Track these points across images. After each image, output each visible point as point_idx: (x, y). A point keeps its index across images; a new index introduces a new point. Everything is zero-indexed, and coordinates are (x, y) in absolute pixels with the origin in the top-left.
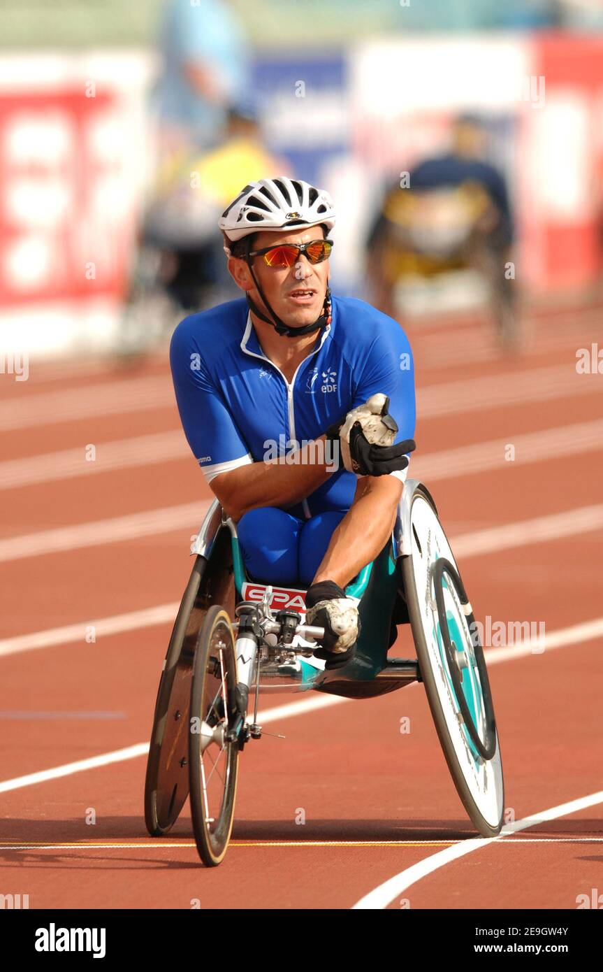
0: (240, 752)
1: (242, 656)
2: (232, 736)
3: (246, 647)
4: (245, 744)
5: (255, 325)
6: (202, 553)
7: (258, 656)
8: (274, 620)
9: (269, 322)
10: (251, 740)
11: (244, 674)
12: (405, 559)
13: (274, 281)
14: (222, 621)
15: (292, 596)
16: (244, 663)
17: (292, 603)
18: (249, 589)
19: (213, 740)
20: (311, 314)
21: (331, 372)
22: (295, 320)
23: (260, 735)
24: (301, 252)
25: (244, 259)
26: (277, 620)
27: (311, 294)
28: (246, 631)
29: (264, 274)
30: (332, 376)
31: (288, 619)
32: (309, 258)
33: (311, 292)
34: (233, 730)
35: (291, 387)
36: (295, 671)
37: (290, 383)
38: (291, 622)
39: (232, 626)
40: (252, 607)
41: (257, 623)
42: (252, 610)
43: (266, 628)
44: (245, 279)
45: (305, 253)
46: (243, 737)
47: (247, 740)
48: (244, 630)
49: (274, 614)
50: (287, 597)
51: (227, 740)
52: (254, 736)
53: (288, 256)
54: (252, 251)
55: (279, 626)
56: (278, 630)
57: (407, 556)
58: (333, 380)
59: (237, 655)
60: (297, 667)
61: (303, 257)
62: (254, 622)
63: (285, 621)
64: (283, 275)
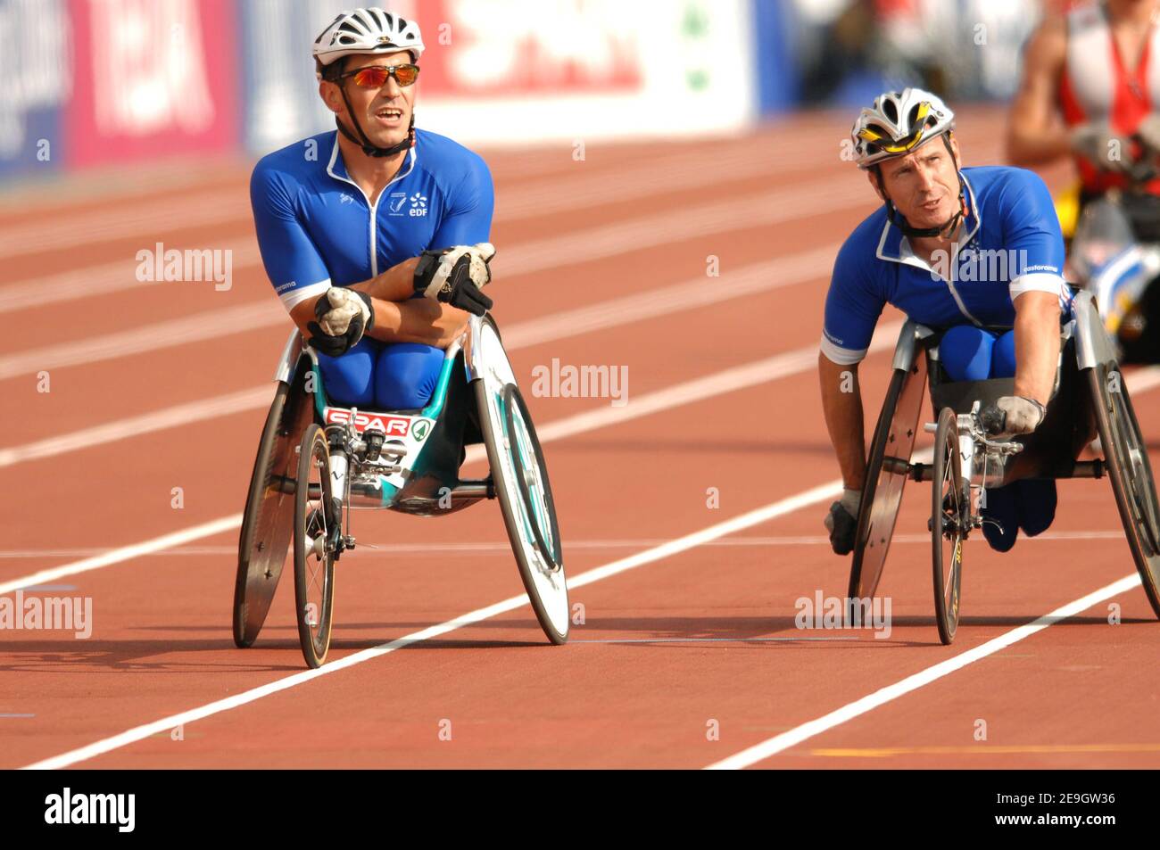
0: (335, 562)
1: (334, 473)
2: (332, 546)
3: (338, 464)
4: (341, 554)
5: (342, 147)
6: (285, 379)
7: (348, 473)
8: (360, 439)
9: (357, 142)
10: (346, 550)
11: (338, 490)
12: (478, 382)
13: (363, 103)
14: (319, 440)
15: (371, 418)
16: (337, 478)
17: (372, 426)
18: (330, 412)
19: (314, 550)
20: (398, 135)
21: (421, 196)
22: (381, 141)
23: (354, 546)
24: (390, 74)
25: (336, 82)
26: (363, 439)
27: (399, 116)
28: (337, 449)
29: (354, 94)
30: (422, 201)
31: (373, 438)
32: (397, 80)
33: (399, 113)
34: (333, 540)
35: (374, 210)
36: (374, 489)
37: (373, 205)
38: (377, 441)
39: (326, 445)
40: (340, 427)
41: (346, 442)
42: (340, 430)
43: (353, 446)
44: (335, 102)
45: (394, 75)
46: (339, 549)
47: (342, 551)
48: (336, 448)
49: (359, 435)
50: (366, 420)
51: (328, 549)
52: (348, 547)
53: (377, 77)
54: (343, 74)
55: (365, 444)
56: (364, 449)
57: (480, 379)
58: (423, 205)
59: (331, 471)
60: (377, 486)
61: (392, 79)
62: (344, 441)
63: (371, 440)
64: (372, 94)
